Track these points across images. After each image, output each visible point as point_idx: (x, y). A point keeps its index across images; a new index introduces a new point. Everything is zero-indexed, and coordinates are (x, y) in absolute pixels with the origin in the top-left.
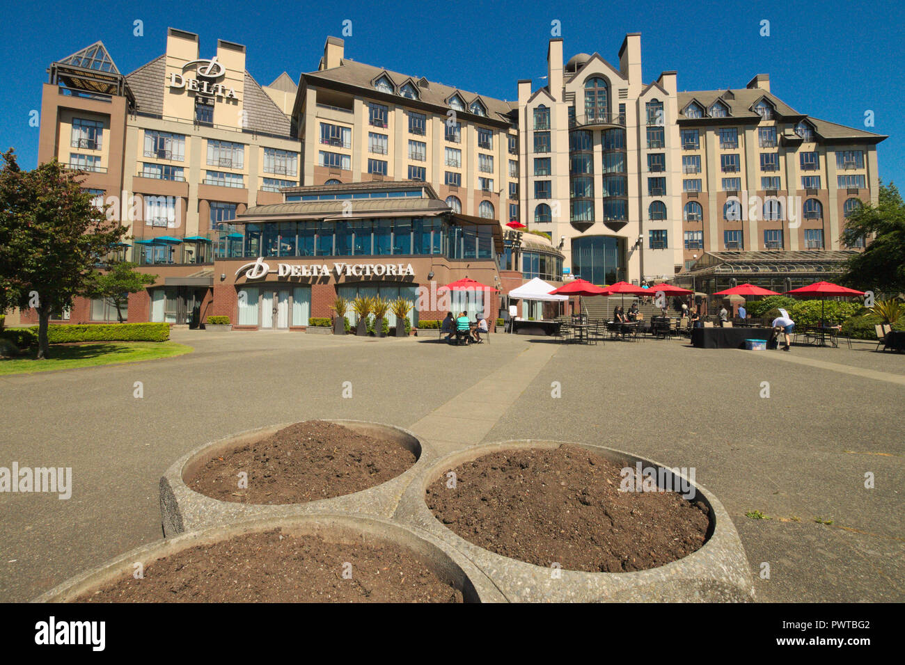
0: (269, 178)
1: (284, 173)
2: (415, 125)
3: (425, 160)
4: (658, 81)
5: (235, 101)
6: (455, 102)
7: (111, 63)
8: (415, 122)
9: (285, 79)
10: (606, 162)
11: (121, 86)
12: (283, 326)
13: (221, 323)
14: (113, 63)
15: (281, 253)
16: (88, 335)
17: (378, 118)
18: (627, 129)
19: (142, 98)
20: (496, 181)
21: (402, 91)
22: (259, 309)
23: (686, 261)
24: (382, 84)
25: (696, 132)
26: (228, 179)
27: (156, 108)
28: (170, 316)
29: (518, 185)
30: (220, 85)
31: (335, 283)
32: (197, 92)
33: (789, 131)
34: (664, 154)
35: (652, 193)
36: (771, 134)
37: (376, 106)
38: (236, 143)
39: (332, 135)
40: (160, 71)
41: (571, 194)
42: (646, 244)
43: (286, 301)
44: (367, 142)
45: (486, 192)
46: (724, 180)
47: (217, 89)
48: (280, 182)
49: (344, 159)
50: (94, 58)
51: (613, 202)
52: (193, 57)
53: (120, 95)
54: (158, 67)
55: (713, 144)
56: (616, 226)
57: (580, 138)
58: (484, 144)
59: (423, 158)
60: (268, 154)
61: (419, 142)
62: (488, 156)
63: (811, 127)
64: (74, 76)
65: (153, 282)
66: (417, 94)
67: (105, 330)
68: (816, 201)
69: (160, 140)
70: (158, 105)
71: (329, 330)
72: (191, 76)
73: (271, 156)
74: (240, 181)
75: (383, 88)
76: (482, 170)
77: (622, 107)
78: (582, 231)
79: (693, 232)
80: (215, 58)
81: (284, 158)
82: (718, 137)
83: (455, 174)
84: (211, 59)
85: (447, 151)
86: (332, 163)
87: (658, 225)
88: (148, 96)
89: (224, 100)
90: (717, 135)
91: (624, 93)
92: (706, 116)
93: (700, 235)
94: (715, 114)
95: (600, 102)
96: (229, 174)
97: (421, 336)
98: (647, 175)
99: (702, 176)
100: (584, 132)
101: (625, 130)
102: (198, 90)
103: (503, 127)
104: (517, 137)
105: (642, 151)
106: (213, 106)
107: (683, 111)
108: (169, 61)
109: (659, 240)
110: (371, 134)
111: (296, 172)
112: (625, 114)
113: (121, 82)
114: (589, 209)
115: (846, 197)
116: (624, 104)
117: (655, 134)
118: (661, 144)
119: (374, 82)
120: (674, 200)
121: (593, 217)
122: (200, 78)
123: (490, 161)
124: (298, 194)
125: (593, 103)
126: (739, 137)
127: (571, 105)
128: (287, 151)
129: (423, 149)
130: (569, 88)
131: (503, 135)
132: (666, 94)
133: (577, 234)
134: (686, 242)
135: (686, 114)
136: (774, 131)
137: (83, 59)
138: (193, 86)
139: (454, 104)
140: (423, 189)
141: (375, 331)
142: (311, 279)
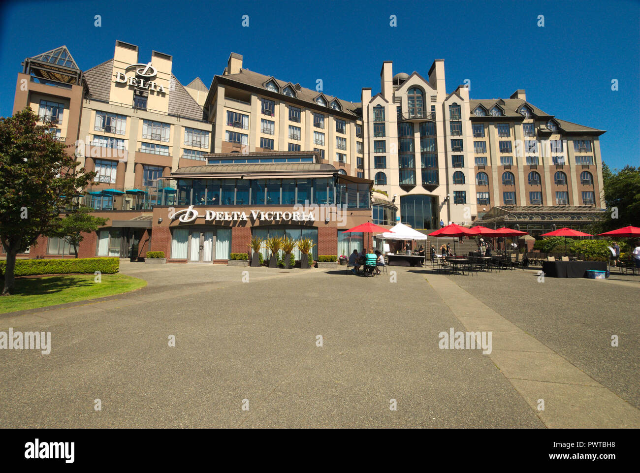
0: (188, 149)
1: (199, 146)
2: (293, 115)
3: (300, 140)
4: (456, 91)
5: (164, 94)
6: (320, 100)
7: (72, 62)
8: (293, 113)
9: (198, 81)
10: (423, 145)
11: (79, 78)
12: (207, 260)
13: (158, 258)
14: (74, 61)
15: (207, 202)
16: (48, 268)
17: (268, 109)
18: (437, 122)
19: (94, 89)
20: (348, 156)
21: (284, 91)
22: (188, 246)
23: (479, 212)
24: (270, 86)
25: (482, 125)
26: (157, 149)
27: (104, 96)
28: (113, 251)
29: (363, 159)
30: (153, 83)
31: (251, 226)
32: (136, 86)
33: (543, 126)
34: (462, 140)
35: (454, 166)
36: (531, 128)
37: (266, 101)
38: (164, 123)
39: (235, 120)
40: (109, 70)
41: (399, 166)
42: (452, 200)
43: (210, 240)
44: (260, 126)
45: (341, 163)
46: (502, 158)
47: (150, 85)
48: (196, 152)
49: (243, 137)
50: (59, 57)
51: (429, 171)
52: (134, 62)
53: (79, 84)
54: (108, 68)
55: (493, 134)
56: (431, 188)
57: (405, 128)
58: (340, 130)
59: (299, 138)
60: (188, 132)
61: (296, 127)
62: (343, 138)
63: (556, 124)
64: (43, 69)
65: (104, 224)
66: (294, 94)
67: (63, 264)
68: (562, 173)
69: (108, 119)
70: (106, 94)
71: (247, 263)
72: (131, 75)
73: (191, 134)
74: (166, 150)
75: (271, 89)
76: (338, 148)
77: (433, 108)
78: (408, 191)
79: (482, 193)
80: (150, 64)
81: (199, 135)
82: (497, 129)
83: (321, 150)
84: (147, 64)
85: (315, 134)
86: (235, 139)
87: (459, 188)
88: (99, 88)
89: (156, 93)
90: (496, 128)
91: (434, 98)
92: (488, 115)
93: (487, 195)
94: (494, 114)
95: (418, 104)
96: (158, 146)
97: (321, 268)
98: (451, 153)
99: (487, 155)
100: (408, 124)
101: (436, 123)
102: (137, 85)
103: (353, 119)
104: (362, 126)
105: (447, 137)
106: (147, 97)
107: (473, 112)
108: (115, 64)
109: (460, 198)
110: (263, 120)
111: (208, 146)
112: (435, 113)
113: (80, 75)
114: (412, 176)
115: (581, 171)
116: (434, 106)
117: (456, 126)
118: (460, 133)
119: (265, 85)
120: (470, 170)
121: (415, 181)
122: (139, 77)
123: (344, 142)
124: (218, 159)
125: (413, 105)
126: (511, 129)
127: (399, 105)
128: (201, 130)
129: (298, 132)
130: (397, 94)
131: (353, 124)
132: (462, 99)
133: (404, 193)
134: (478, 199)
135: (475, 114)
136: (532, 126)
137: (50, 58)
138: (133, 83)
139: (319, 102)
140: (314, 156)
141: (284, 264)
142: (232, 222)
